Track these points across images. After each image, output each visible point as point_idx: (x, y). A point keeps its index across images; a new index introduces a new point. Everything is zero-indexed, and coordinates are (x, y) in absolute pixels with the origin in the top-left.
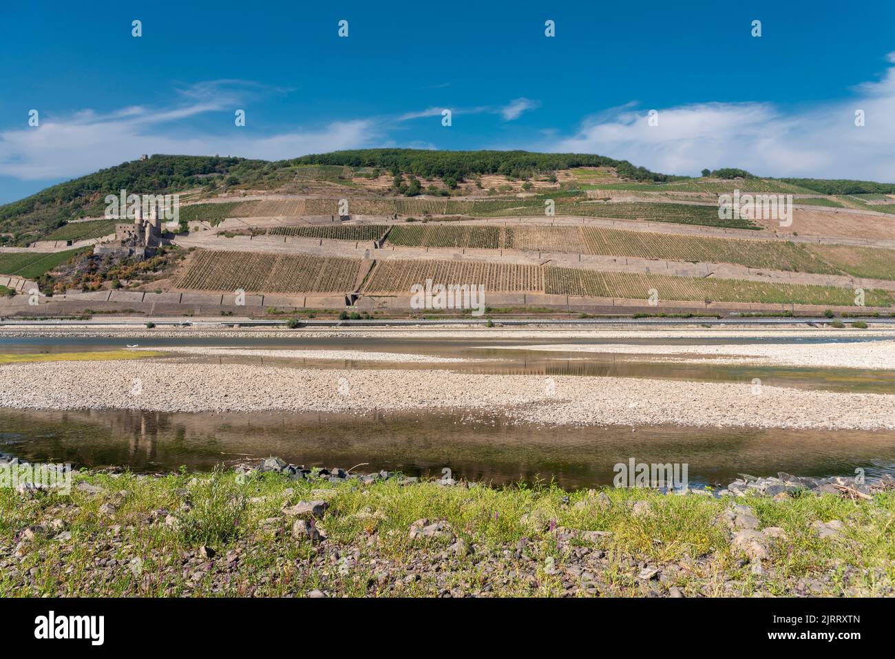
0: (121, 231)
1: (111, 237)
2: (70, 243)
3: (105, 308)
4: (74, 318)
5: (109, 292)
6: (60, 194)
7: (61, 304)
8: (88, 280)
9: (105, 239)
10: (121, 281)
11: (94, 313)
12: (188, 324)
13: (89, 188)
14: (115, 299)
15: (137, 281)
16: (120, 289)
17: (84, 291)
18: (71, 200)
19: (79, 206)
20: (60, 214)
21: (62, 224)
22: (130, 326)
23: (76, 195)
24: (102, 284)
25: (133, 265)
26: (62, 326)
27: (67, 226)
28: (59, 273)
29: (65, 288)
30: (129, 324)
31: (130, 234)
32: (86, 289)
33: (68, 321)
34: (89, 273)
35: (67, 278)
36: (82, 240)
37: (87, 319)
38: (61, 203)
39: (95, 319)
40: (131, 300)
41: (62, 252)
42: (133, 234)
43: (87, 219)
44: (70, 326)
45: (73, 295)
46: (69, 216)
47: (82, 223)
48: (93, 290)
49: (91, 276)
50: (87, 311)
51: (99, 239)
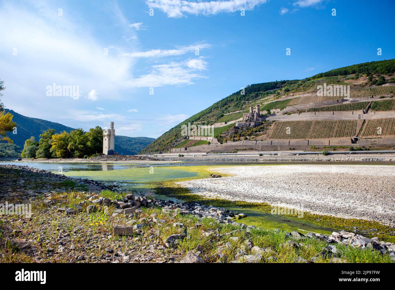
0: (245, 116)
1: (241, 119)
2: (226, 123)
3: (242, 148)
4: (231, 152)
5: (243, 141)
6: (220, 105)
7: (226, 147)
8: (234, 137)
9: (239, 120)
10: (247, 136)
11: (238, 150)
12: (276, 154)
13: (229, 101)
14: (245, 144)
15: (253, 136)
16: (247, 140)
17: (233, 141)
18: (224, 106)
19: (227, 108)
20: (221, 112)
21: (222, 116)
22: (253, 155)
23: (225, 104)
24: (240, 138)
25: (250, 130)
26: (227, 156)
27: (224, 116)
28: (224, 135)
29: (226, 140)
30: (252, 154)
31: (249, 117)
32: (234, 141)
33: (229, 154)
34: (235, 134)
35: (227, 137)
36: (230, 121)
37: (236, 152)
38: (221, 108)
39: (239, 153)
40: (252, 144)
41: (223, 127)
42: (250, 117)
43: (231, 113)
44: (230, 156)
45: (230, 143)
46: (224, 113)
47: (229, 115)
48: (237, 141)
49: (236, 135)
50: (235, 149)
51: (236, 120)
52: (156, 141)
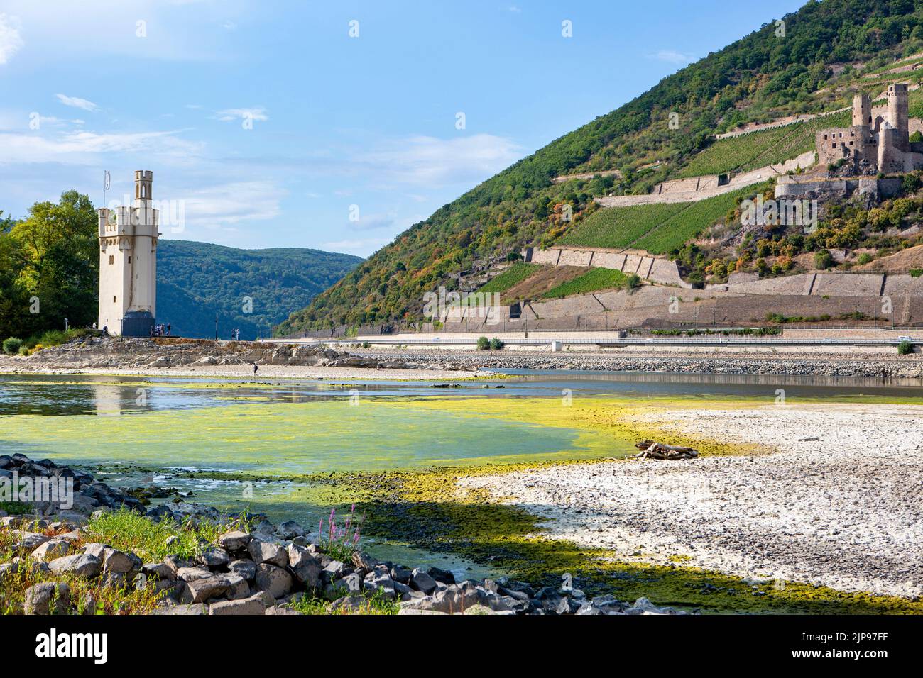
0: (827, 146)
1: (806, 160)
2: (723, 180)
3: (806, 311)
4: (748, 333)
5: (810, 277)
6: (693, 84)
7: (723, 303)
8: (767, 252)
9: (791, 165)
10: (832, 251)
11: (785, 321)
13: (745, 67)
14: (825, 292)
15: (865, 251)
16: (834, 269)
17: (761, 276)
18: (713, 94)
19: (729, 104)
20: (697, 124)
21: (706, 143)
22: (862, 350)
23: (723, 83)
24: (795, 259)
25: (854, 216)
26: (728, 349)
27: (715, 146)
28: (712, 242)
29: (725, 271)
30: (860, 345)
31: (846, 151)
32: (765, 272)
33: (737, 339)
34: (770, 238)
35: (728, 250)
36: (746, 171)
37: (774, 333)
38: (698, 102)
39: (789, 335)
40: (858, 293)
41: (710, 199)
42: (852, 148)
43: (751, 128)
44: (743, 349)
45: (743, 285)
46: (715, 126)
47: (743, 136)
48: (779, 272)
49: (773, 243)
50: (772, 317)
51: (779, 167)
52: (362, 268)
